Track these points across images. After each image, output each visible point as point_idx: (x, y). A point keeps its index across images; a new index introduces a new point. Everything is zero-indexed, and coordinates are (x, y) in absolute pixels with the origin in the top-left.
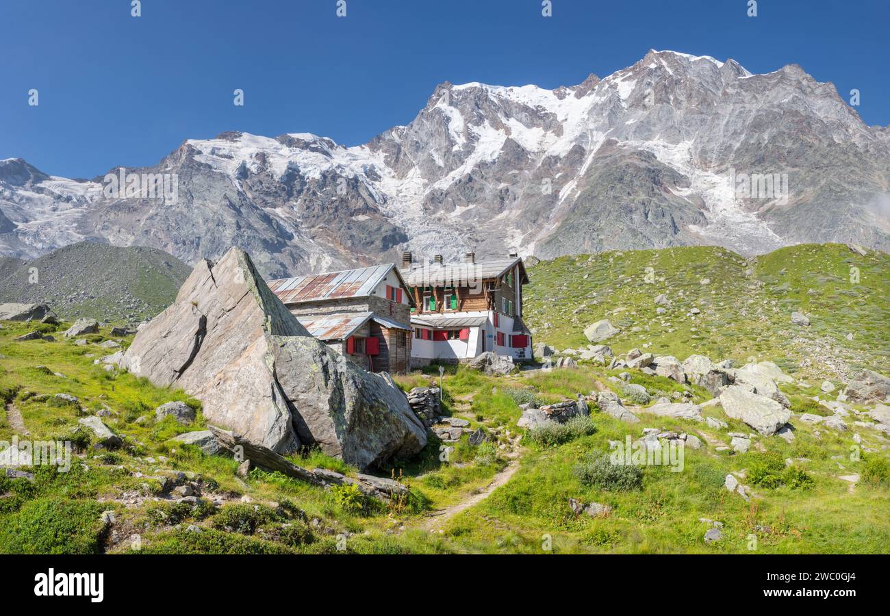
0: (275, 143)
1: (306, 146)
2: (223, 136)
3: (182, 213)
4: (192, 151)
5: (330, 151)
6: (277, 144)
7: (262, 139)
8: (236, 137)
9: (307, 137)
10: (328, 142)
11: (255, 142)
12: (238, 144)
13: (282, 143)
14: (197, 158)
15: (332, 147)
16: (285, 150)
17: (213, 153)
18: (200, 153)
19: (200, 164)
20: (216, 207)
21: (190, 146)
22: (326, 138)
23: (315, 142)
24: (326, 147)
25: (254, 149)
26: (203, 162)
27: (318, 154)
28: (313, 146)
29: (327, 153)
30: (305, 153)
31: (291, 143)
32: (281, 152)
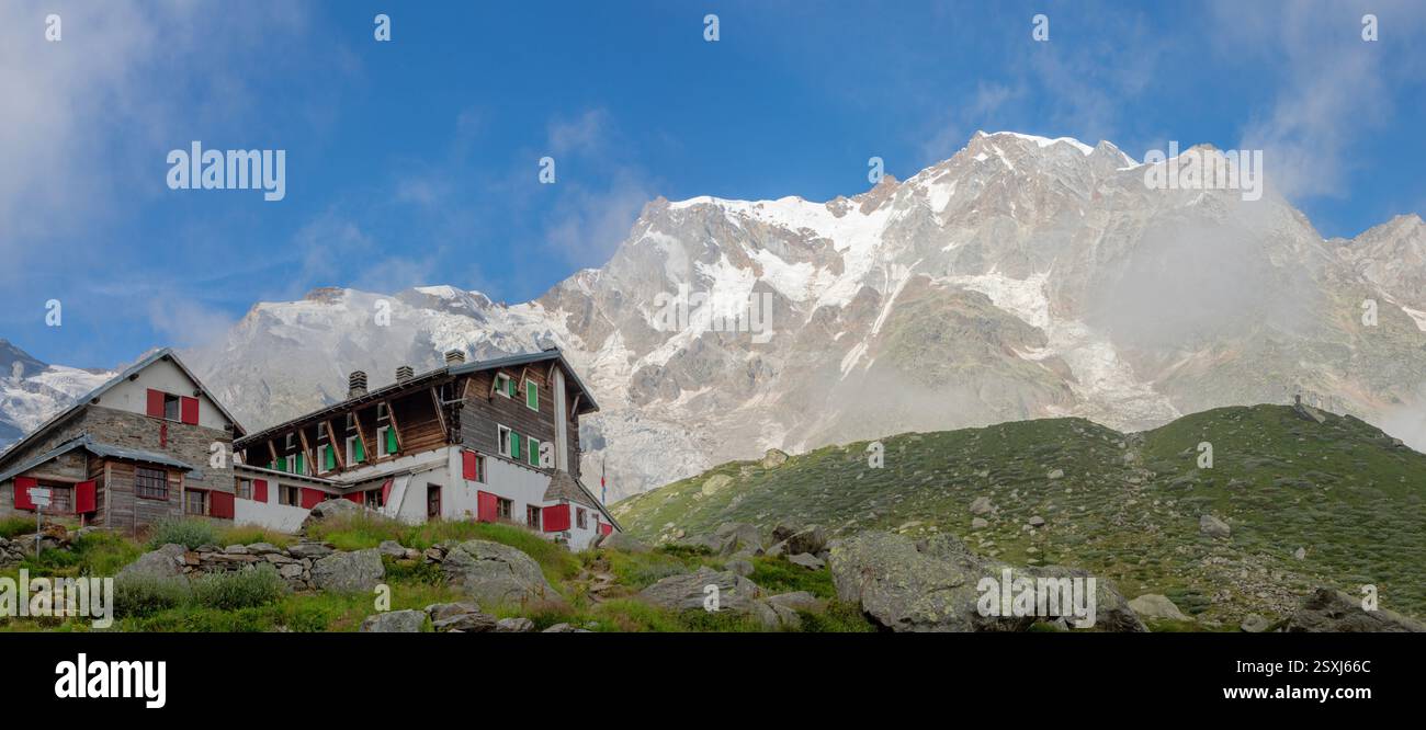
0: (395, 302)
1: (444, 305)
2: (315, 296)
3: (252, 416)
4: (269, 320)
5: (482, 312)
6: (397, 303)
7: (375, 297)
8: (334, 295)
9: (445, 291)
10: (478, 299)
11: (361, 302)
12: (338, 307)
13: (406, 302)
14: (275, 331)
15: (484, 305)
16: (411, 313)
17: (299, 321)
18: (278, 322)
19: (280, 339)
20: (304, 406)
21: (263, 312)
22: (475, 293)
23: (457, 300)
24: (475, 306)
25: (363, 313)
26: (284, 336)
27: (463, 317)
28: (454, 305)
29: (476, 316)
30: (443, 316)
31: (419, 301)
32: (404, 316)
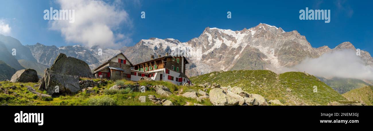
0: (164, 41)
1: (172, 42)
2: (151, 39)
5: (178, 43)
6: (165, 41)
7: (161, 40)
8: (154, 39)
9: (172, 39)
10: (178, 41)
11: (159, 40)
12: (155, 41)
13: (166, 41)
14: (144, 44)
15: (178, 42)
16: (166, 43)
17: (148, 43)
20: (148, 57)
21: (142, 41)
22: (177, 40)
23: (174, 41)
24: (177, 42)
25: (159, 42)
26: (146, 45)
27: (175, 44)
28: (174, 42)
29: (177, 44)
30: (172, 44)
31: (168, 41)
32: (165, 43)
